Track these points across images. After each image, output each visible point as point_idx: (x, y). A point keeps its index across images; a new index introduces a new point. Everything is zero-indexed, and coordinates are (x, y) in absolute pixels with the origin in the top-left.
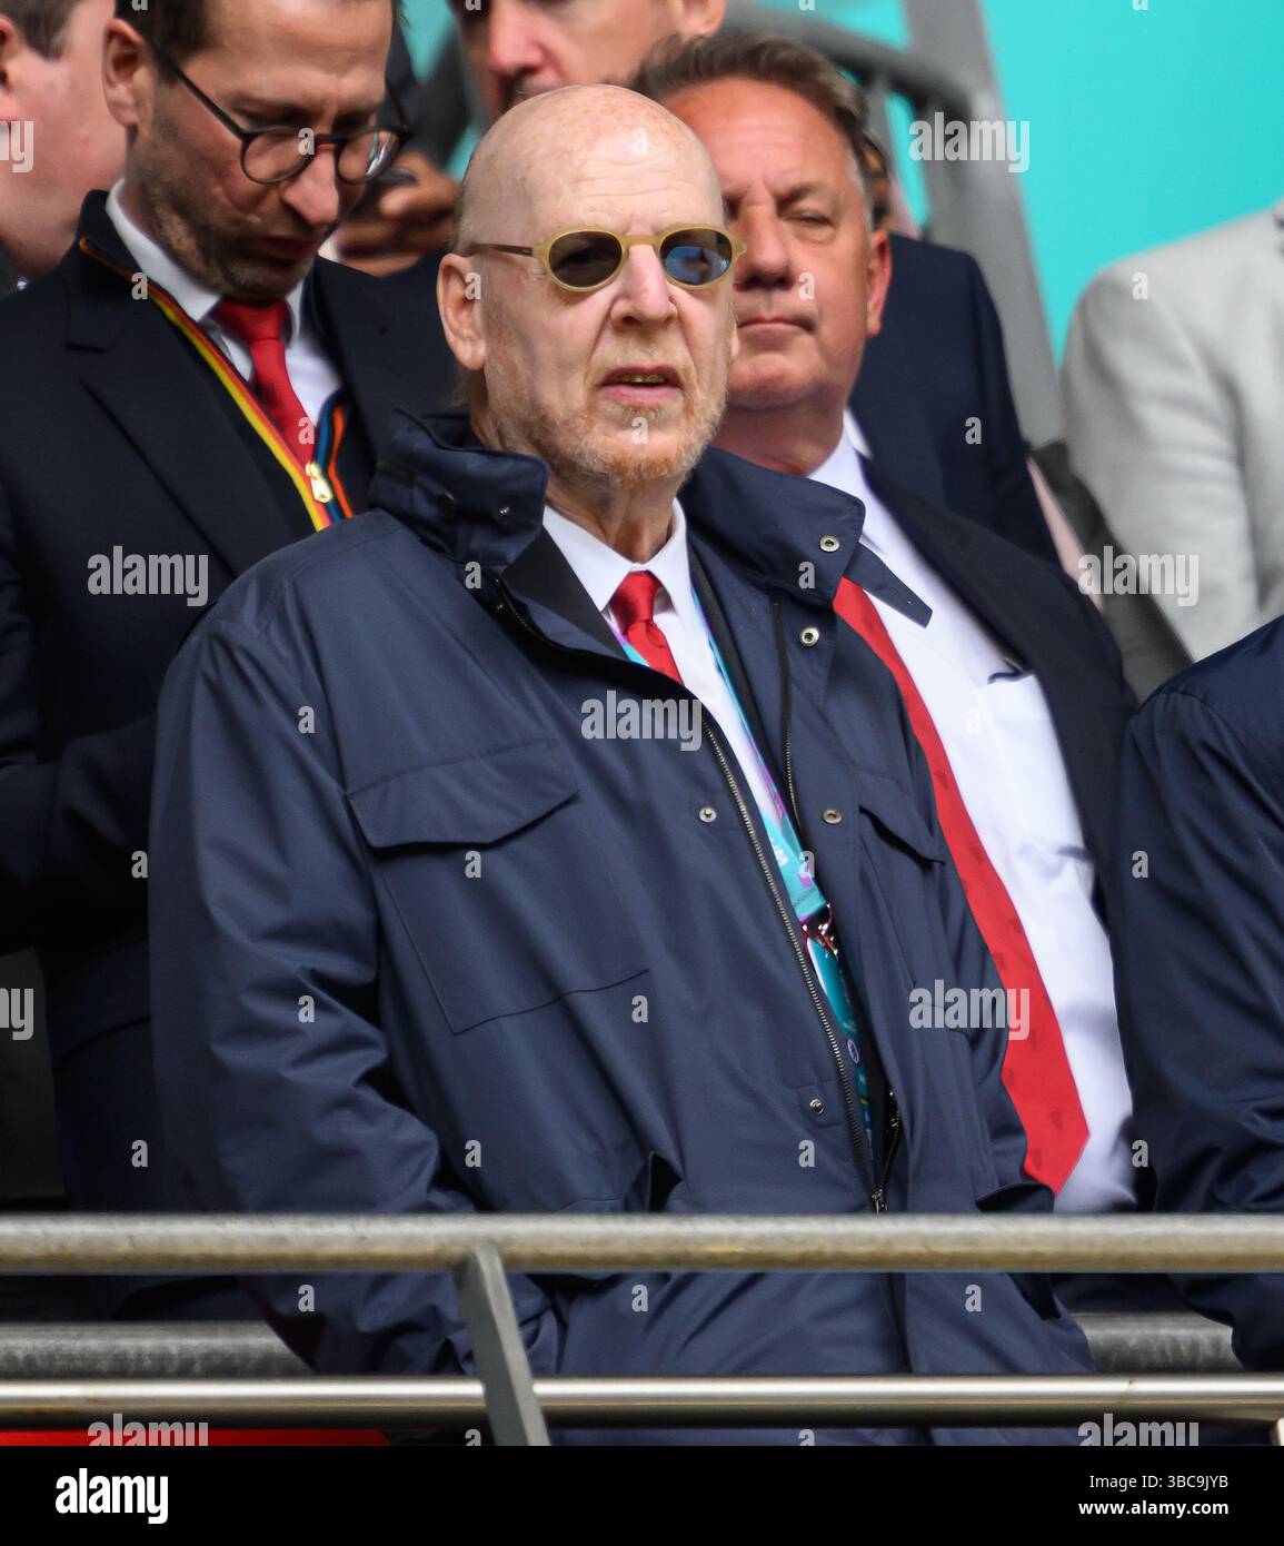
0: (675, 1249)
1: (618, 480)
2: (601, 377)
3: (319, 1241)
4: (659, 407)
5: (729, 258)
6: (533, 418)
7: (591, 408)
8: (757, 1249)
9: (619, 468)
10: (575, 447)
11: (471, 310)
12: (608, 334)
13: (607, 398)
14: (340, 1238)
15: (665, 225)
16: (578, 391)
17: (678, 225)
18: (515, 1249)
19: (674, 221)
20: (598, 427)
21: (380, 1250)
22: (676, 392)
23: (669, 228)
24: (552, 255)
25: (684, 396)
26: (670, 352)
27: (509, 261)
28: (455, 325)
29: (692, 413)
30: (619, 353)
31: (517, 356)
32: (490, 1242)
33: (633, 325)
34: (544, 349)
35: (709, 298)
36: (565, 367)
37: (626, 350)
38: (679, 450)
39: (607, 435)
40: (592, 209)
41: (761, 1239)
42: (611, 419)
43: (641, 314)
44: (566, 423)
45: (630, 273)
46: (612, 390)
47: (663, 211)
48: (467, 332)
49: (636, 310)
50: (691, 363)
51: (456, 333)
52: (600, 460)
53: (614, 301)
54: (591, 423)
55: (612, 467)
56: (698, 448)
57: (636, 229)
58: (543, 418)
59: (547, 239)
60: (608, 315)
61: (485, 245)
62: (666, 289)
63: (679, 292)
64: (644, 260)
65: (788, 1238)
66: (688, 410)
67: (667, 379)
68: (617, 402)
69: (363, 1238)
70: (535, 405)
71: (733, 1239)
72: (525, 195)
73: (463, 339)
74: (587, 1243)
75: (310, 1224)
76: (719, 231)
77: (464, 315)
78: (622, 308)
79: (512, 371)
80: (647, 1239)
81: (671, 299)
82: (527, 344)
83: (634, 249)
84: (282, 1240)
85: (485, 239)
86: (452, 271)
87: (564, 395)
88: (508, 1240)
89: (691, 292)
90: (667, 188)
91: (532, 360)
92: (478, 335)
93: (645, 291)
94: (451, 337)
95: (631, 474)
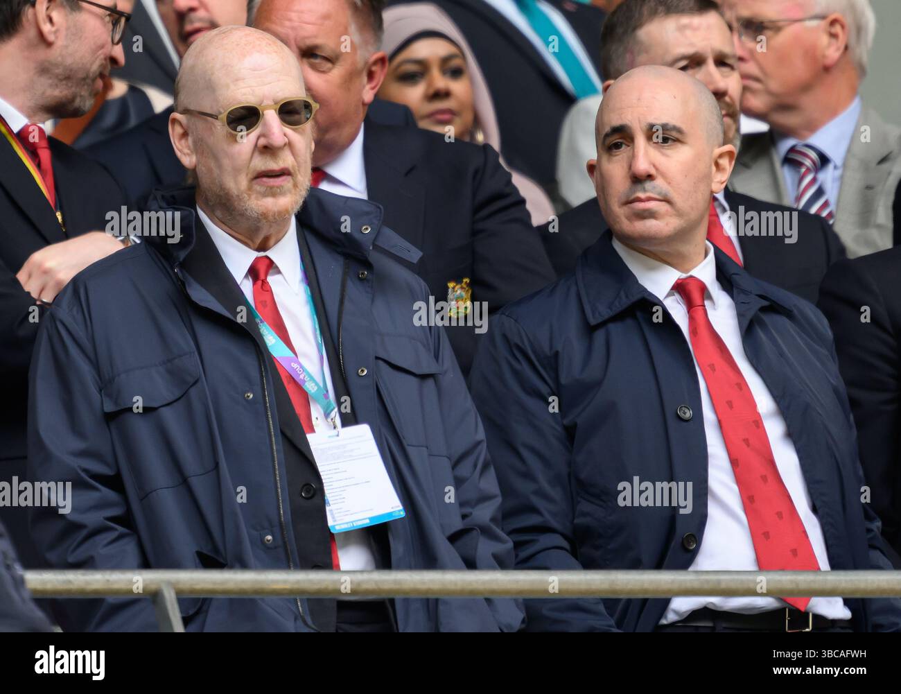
0: (258, 586)
1: (265, 221)
2: (255, 175)
3: (87, 583)
4: (282, 187)
5: (311, 112)
6: (222, 193)
7: (250, 188)
8: (296, 586)
9: (264, 215)
10: (243, 206)
11: (187, 140)
12: (256, 154)
13: (257, 184)
14: (97, 581)
15: (280, 98)
16: (243, 182)
17: (285, 98)
18: (181, 586)
19: (283, 97)
20: (253, 197)
21: (116, 586)
22: (289, 178)
23: (282, 100)
24: (228, 117)
25: (293, 180)
26: (286, 161)
27: (206, 121)
28: (180, 147)
29: (297, 186)
30: (261, 163)
31: (212, 164)
32: (169, 583)
33: (268, 150)
34: (226, 162)
35: (301, 133)
36: (237, 171)
37: (266, 163)
38: (292, 205)
39: (258, 200)
40: (245, 94)
41: (298, 582)
42: (259, 193)
43: (272, 145)
44: (238, 196)
45: (265, 125)
46: (258, 180)
47: (278, 92)
48: (186, 151)
49: (269, 143)
50: (296, 164)
51: (180, 151)
52: (255, 212)
53: (258, 138)
54: (249, 196)
55: (261, 215)
56: (301, 202)
57: (266, 102)
58: (227, 194)
59: (225, 111)
60: (256, 145)
61: (193, 111)
62: (282, 130)
63: (288, 130)
64: (271, 117)
65: (311, 581)
66: (295, 186)
67: (284, 173)
68: (262, 185)
69: (108, 581)
70: (222, 188)
71: (285, 582)
72: (211, 87)
73: (184, 154)
74: (214, 583)
75: (83, 575)
76: (305, 99)
77: (183, 141)
78: (262, 142)
79: (210, 170)
80: (243, 581)
81: (285, 135)
82: (216, 159)
83: (266, 112)
84: (70, 582)
85: (192, 107)
86: (174, 121)
87: (236, 182)
88: (178, 582)
89: (293, 130)
90: (279, 80)
91: (220, 167)
92: (192, 152)
93: (273, 134)
94: (178, 154)
95: (271, 218)
